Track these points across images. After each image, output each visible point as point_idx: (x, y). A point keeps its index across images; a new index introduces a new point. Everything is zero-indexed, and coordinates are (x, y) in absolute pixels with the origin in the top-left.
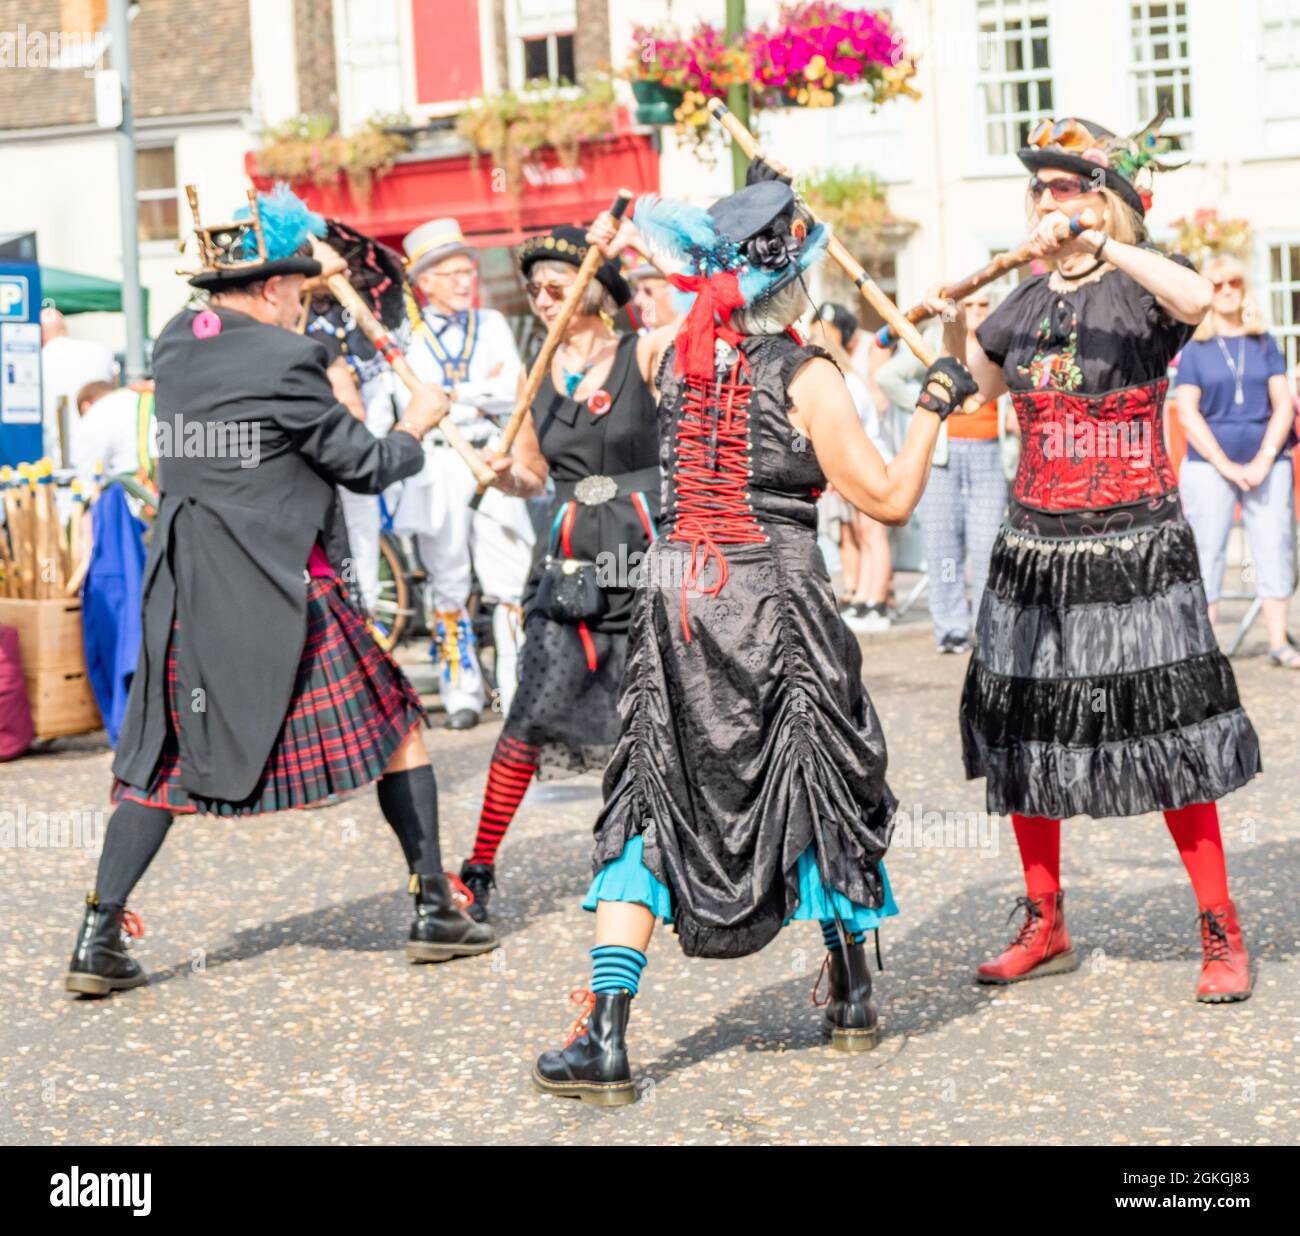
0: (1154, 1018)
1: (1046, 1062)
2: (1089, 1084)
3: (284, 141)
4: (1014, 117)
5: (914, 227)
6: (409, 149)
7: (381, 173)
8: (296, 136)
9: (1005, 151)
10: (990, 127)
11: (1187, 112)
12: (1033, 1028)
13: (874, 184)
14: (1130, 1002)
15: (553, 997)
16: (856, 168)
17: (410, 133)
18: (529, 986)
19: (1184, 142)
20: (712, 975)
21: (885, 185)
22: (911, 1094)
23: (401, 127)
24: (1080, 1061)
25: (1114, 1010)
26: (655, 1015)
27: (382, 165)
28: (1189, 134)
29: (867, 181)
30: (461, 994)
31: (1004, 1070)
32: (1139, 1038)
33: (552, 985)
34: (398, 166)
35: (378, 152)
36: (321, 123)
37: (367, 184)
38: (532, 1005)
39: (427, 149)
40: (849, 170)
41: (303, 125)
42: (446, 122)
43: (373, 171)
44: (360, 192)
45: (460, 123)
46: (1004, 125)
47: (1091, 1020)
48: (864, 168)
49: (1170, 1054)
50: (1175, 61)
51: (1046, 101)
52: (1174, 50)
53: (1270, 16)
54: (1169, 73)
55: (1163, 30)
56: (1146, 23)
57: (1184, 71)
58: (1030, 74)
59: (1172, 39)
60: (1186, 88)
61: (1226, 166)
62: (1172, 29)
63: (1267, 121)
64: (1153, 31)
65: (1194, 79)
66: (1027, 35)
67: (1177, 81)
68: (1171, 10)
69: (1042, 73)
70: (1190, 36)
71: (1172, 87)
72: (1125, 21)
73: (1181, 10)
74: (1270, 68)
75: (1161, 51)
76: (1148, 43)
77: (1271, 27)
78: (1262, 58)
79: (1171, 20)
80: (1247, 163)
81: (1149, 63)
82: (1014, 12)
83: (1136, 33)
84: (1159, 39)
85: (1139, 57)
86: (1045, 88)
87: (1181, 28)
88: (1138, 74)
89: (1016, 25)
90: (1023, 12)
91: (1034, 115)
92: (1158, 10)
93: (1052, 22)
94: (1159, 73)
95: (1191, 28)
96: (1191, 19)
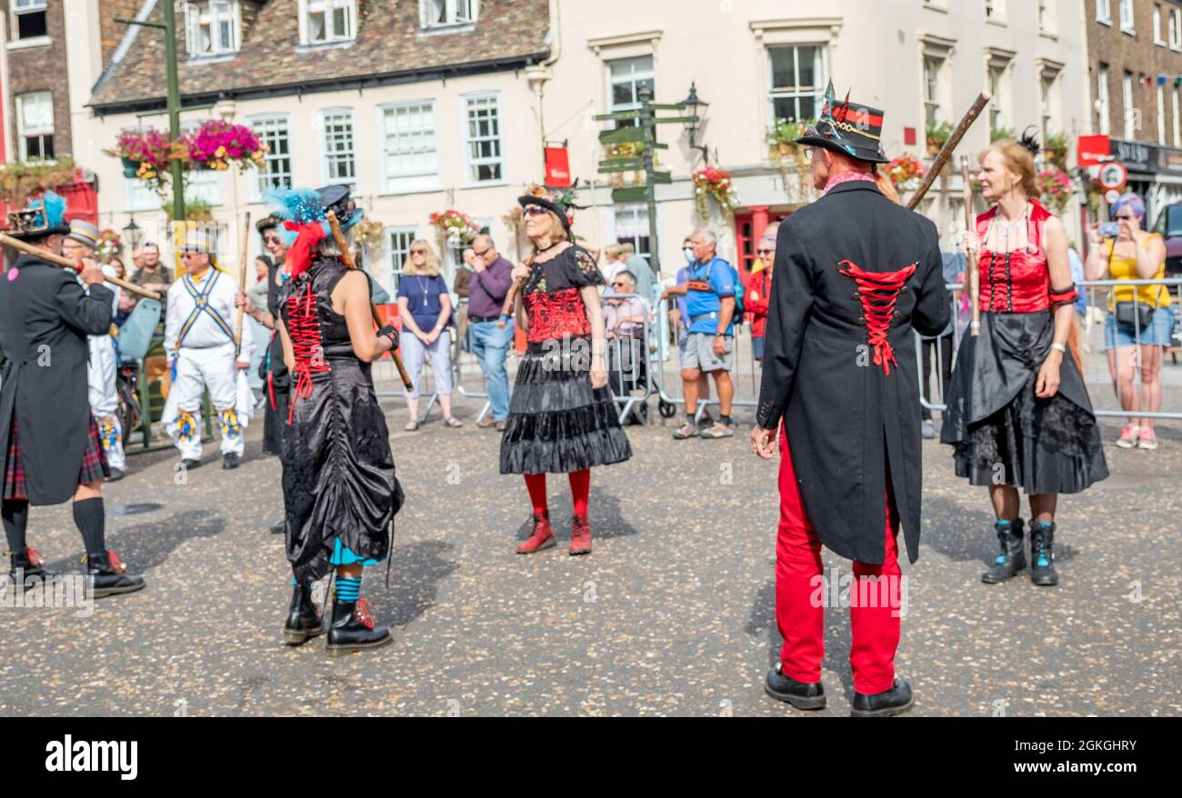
0: (505, 605)
1: (469, 633)
2: (497, 643)
4: (270, 175)
9: (267, 189)
10: (260, 180)
11: (352, 174)
12: (451, 615)
13: (205, 206)
14: (489, 598)
15: (196, 618)
16: (196, 198)
18: (179, 614)
21: (210, 206)
22: (414, 656)
24: (485, 631)
25: (485, 603)
26: (256, 625)
28: (354, 183)
29: (202, 204)
30: (146, 621)
31: (452, 639)
32: (506, 617)
33: (191, 613)
38: (188, 624)
40: (193, 199)
46: (266, 179)
47: (477, 609)
48: (200, 198)
49: (527, 624)
50: (346, 151)
51: (286, 168)
52: (346, 146)
53: (390, 131)
54: (344, 156)
55: (341, 137)
56: (333, 133)
57: (351, 156)
58: (279, 156)
59: (345, 141)
60: (352, 163)
61: (371, 198)
62: (345, 137)
63: (390, 178)
64: (337, 137)
65: (356, 159)
66: (277, 138)
67: (348, 160)
68: (345, 128)
69: (285, 156)
70: (354, 140)
71: (345, 163)
72: (323, 133)
73: (349, 128)
74: (390, 155)
75: (340, 147)
76: (334, 142)
77: (390, 136)
78: (386, 150)
79: (345, 133)
80: (381, 197)
81: (335, 152)
82: (271, 128)
83: (328, 138)
84: (339, 141)
85: (330, 149)
86: (286, 162)
87: (349, 136)
88: (330, 157)
89: (272, 134)
90: (275, 128)
91: (281, 175)
92: (338, 128)
93: (289, 133)
94: (339, 157)
95: (354, 137)
96: (354, 132)
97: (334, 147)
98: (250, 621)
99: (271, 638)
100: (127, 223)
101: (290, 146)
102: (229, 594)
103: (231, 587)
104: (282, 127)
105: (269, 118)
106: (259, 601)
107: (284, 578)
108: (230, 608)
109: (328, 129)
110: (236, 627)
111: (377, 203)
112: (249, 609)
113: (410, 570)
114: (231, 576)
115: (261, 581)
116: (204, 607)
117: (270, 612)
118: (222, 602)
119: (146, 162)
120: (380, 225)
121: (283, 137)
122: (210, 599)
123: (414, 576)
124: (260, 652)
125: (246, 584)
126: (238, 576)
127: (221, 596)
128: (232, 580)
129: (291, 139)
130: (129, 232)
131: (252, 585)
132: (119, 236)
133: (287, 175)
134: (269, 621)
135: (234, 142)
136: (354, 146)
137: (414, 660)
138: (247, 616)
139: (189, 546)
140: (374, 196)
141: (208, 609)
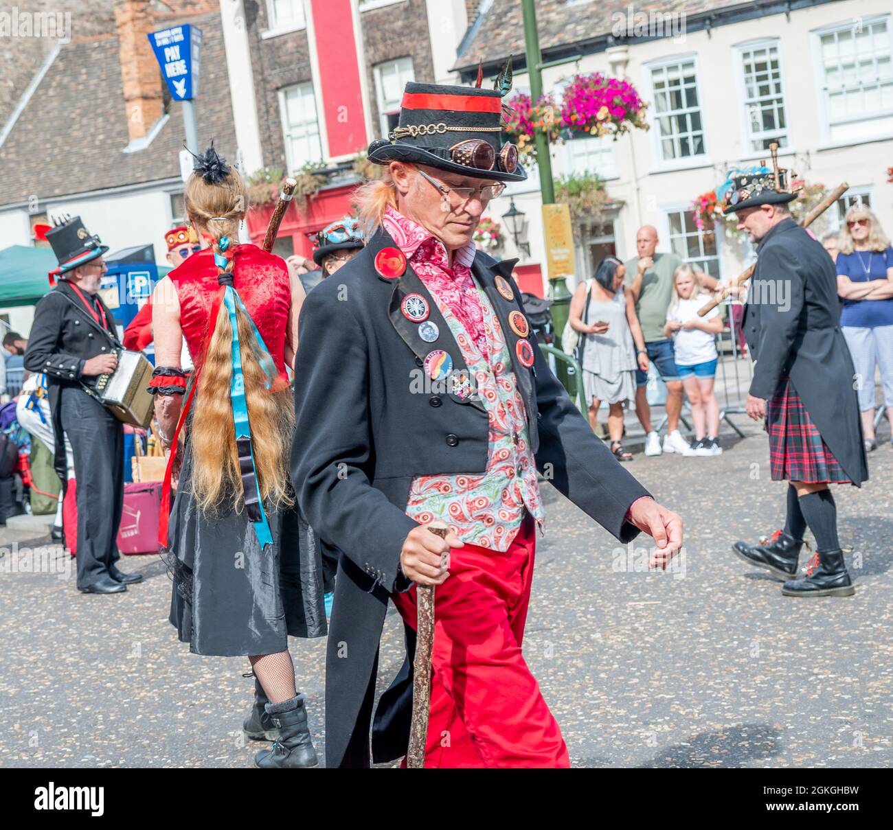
3: (257, 183)
4: (677, 136)
5: (623, 203)
6: (326, 183)
7: (312, 197)
8: (263, 180)
9: (674, 157)
10: (663, 142)
11: (782, 125)
13: (598, 181)
16: (586, 172)
17: (327, 174)
19: (782, 141)
20: (633, 665)
21: (605, 181)
23: (321, 170)
26: (607, 694)
27: (313, 193)
28: (785, 137)
29: (594, 179)
34: (321, 192)
35: (310, 185)
36: (277, 172)
37: (305, 203)
39: (336, 182)
40: (582, 173)
41: (267, 174)
42: (348, 165)
43: (308, 196)
44: (300, 209)
45: (355, 165)
46: (672, 140)
48: (591, 172)
50: (773, 95)
51: (697, 125)
52: (772, 89)
53: (829, 64)
54: (770, 102)
55: (765, 77)
56: (754, 74)
57: (780, 101)
58: (686, 110)
59: (771, 82)
60: (781, 110)
61: (808, 154)
62: (770, 77)
63: (831, 125)
64: (759, 79)
65: (785, 105)
66: (683, 87)
67: (775, 106)
68: (769, 65)
69: (693, 109)
70: (782, 80)
71: (772, 110)
72: (741, 74)
73: (775, 64)
74: (831, 95)
75: (764, 90)
76: (755, 86)
77: (831, 70)
78: (825, 89)
79: (770, 71)
80: (820, 151)
81: (758, 98)
82: (674, 75)
83: (747, 81)
84: (763, 83)
85: (751, 95)
86: (696, 117)
87: (776, 76)
88: (751, 105)
89: (677, 82)
90: (680, 74)
91: (690, 133)
92: (761, 67)
93: (698, 79)
94: (763, 103)
95: (782, 75)
96: (781, 70)
97: (756, 92)
98: (601, 690)
99: (622, 712)
100: (507, 209)
101: (701, 96)
102: (582, 657)
103: (586, 649)
104: (688, 72)
105: (671, 63)
106: (616, 666)
107: (651, 640)
108: (580, 673)
109: (748, 68)
110: (583, 697)
111: (815, 160)
112: (602, 675)
113: (810, 634)
114: (588, 636)
115: (623, 642)
116: (551, 670)
117: (626, 681)
118: (572, 666)
119: (524, 133)
120: (822, 187)
121: (690, 85)
122: (559, 662)
123: (813, 642)
124: (605, 728)
125: (604, 645)
126: (597, 636)
127: (572, 659)
128: (589, 640)
129: (701, 87)
130: (510, 220)
131: (611, 648)
132: (498, 226)
133: (697, 133)
134: (623, 691)
135: (617, 100)
136: (783, 87)
137: (791, 746)
138: (598, 684)
139: (546, 598)
140: (813, 151)
141: (555, 674)
